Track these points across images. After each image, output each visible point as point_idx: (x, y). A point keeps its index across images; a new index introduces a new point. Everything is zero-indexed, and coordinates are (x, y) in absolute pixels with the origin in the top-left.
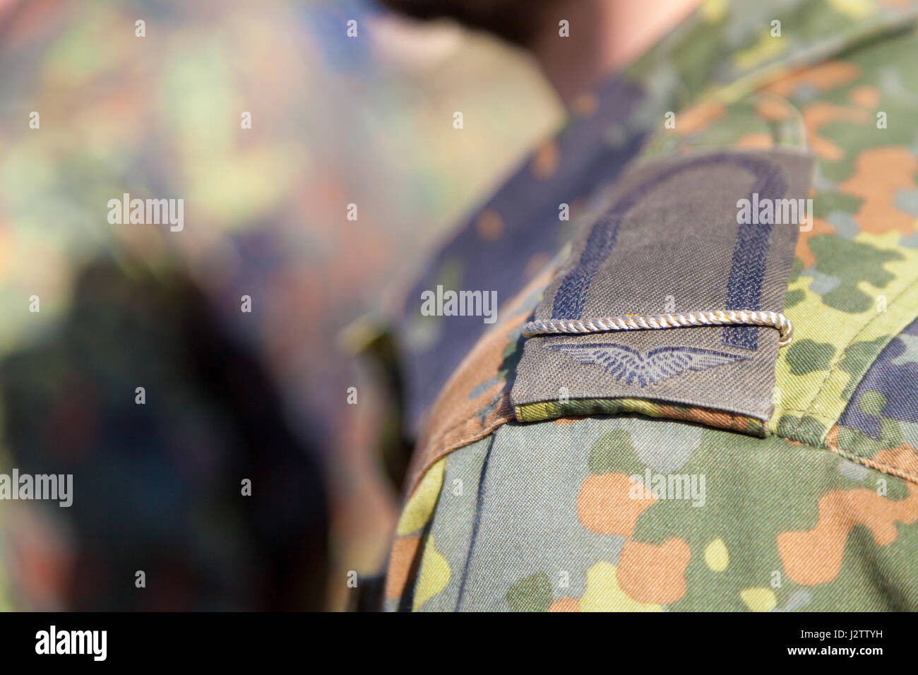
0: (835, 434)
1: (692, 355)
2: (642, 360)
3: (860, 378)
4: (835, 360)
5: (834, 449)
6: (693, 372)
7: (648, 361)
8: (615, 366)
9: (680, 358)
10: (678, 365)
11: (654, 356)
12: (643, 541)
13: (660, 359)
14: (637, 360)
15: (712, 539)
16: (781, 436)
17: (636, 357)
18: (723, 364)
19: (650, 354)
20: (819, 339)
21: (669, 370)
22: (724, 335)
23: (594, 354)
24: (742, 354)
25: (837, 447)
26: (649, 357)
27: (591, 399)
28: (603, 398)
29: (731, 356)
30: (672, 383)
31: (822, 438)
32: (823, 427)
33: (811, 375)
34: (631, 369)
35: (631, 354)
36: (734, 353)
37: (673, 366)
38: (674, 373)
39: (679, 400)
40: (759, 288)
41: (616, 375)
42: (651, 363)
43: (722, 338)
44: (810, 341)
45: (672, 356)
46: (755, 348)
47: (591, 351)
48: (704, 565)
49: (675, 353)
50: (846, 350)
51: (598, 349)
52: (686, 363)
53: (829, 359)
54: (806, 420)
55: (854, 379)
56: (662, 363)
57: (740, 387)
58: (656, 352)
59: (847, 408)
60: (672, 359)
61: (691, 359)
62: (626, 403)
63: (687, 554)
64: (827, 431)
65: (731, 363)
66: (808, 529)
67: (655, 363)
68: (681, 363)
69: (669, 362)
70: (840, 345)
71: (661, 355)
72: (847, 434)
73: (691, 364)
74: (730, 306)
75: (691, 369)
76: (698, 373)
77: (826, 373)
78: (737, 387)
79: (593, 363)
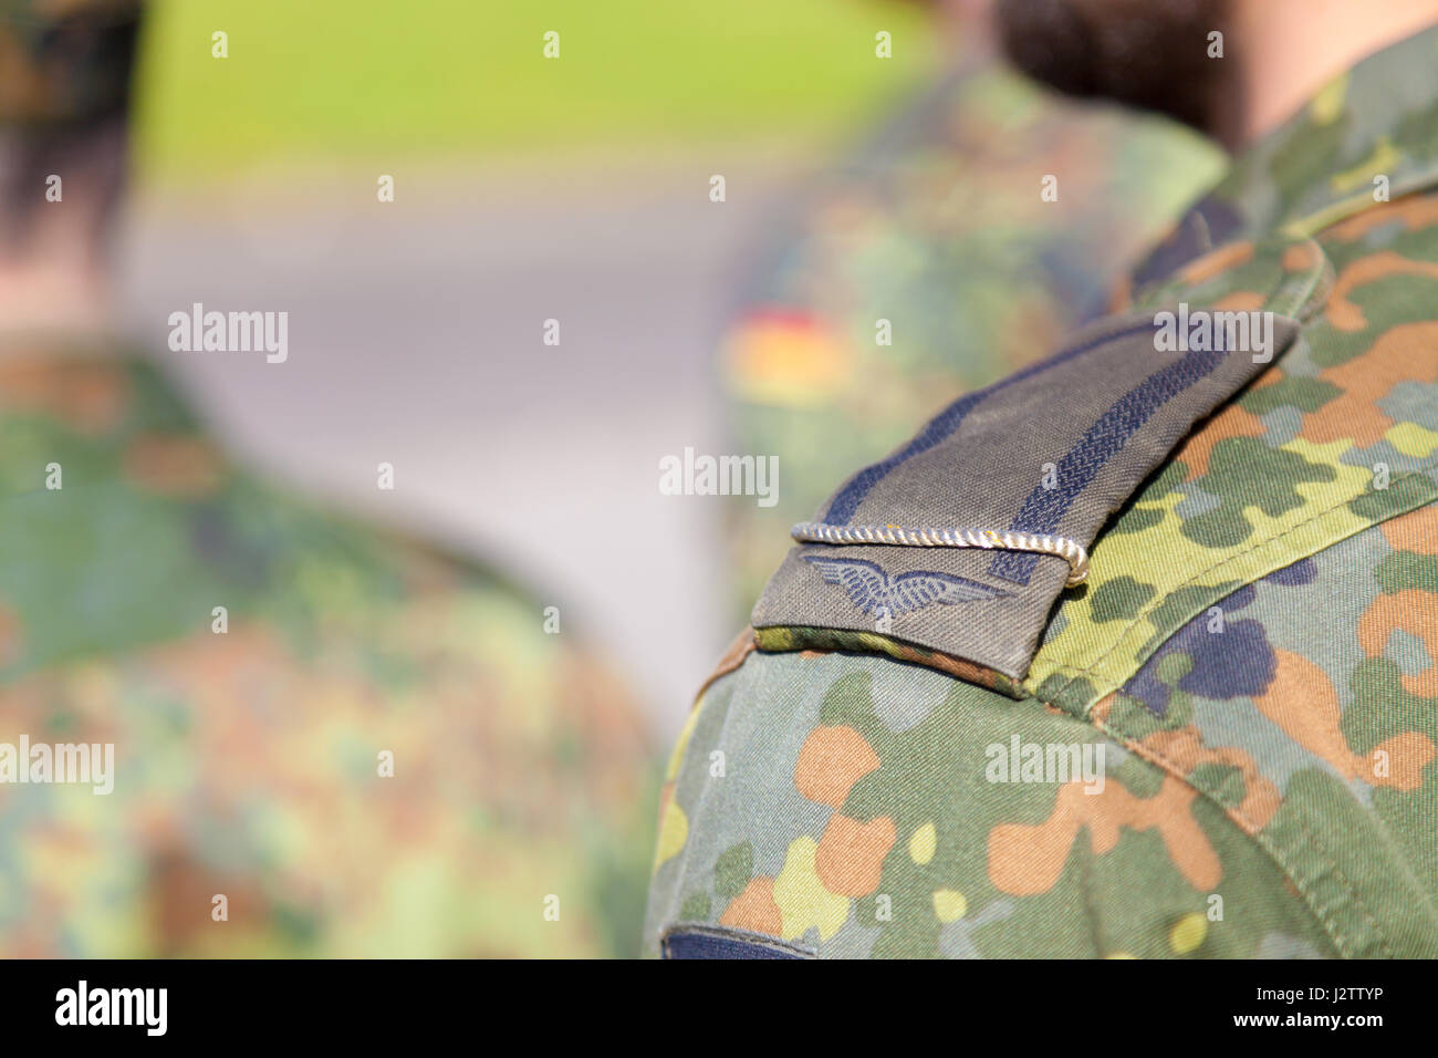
0: (1108, 704)
1: (947, 584)
2: (886, 584)
3: (1168, 634)
4: (1149, 607)
5: (1099, 724)
6: (941, 606)
7: (893, 586)
8: (858, 589)
9: (931, 587)
10: (926, 595)
11: (902, 582)
12: (851, 815)
13: (907, 586)
14: (882, 584)
15: (924, 822)
16: (1041, 701)
17: (882, 580)
18: (979, 599)
19: (899, 578)
20: (1142, 578)
21: (913, 601)
22: (994, 561)
23: (843, 572)
24: (1007, 587)
25: (1105, 722)
26: (896, 582)
27: (826, 628)
28: (838, 629)
29: (993, 589)
30: (912, 617)
31: (1088, 707)
32: (1096, 693)
33: (1112, 624)
34: (872, 594)
35: (878, 576)
36: (1000, 587)
37: (920, 596)
38: (917, 605)
39: (916, 641)
40: (1069, 503)
41: (856, 600)
42: (895, 591)
43: (989, 565)
44: (1130, 580)
45: (923, 582)
46: (1024, 582)
47: (841, 567)
48: (908, 857)
49: (928, 580)
50: (1169, 595)
51: (847, 566)
52: (936, 594)
53: (1141, 604)
54: (1081, 682)
55: (1160, 634)
56: (906, 591)
57: (990, 631)
58: (907, 575)
59: (1139, 672)
60: (920, 587)
61: (944, 589)
62: (864, 637)
63: (891, 838)
64: (1097, 699)
65: (988, 599)
66: (1037, 824)
67: (899, 590)
68: (930, 593)
69: (916, 590)
70: (1165, 587)
71: (910, 581)
72: (1125, 705)
73: (941, 596)
74: (1018, 525)
75: (940, 602)
76: (946, 609)
77: (1130, 623)
78: (987, 630)
79: (838, 583)
